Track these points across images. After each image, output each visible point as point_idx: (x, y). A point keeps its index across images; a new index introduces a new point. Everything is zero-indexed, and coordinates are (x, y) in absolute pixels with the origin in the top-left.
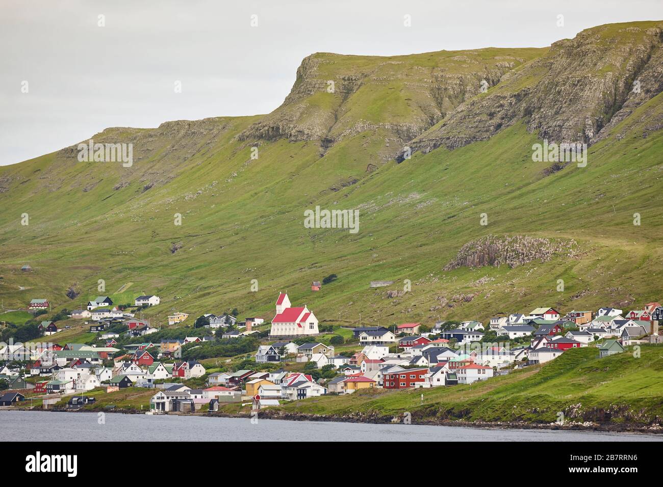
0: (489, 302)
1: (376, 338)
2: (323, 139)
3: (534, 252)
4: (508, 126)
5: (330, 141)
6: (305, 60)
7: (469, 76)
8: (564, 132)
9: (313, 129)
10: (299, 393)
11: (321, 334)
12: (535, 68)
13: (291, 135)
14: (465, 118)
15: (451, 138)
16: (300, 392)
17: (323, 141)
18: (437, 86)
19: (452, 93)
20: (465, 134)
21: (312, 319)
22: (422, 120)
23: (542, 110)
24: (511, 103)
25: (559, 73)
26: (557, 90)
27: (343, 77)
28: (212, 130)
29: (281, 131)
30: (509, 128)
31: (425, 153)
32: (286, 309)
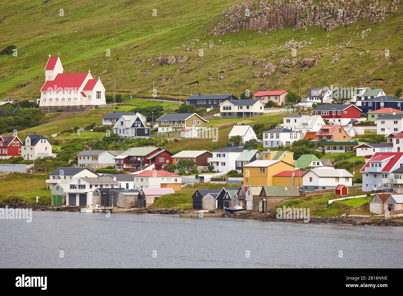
1: (242, 108)
11: (108, 105)
32: (59, 75)
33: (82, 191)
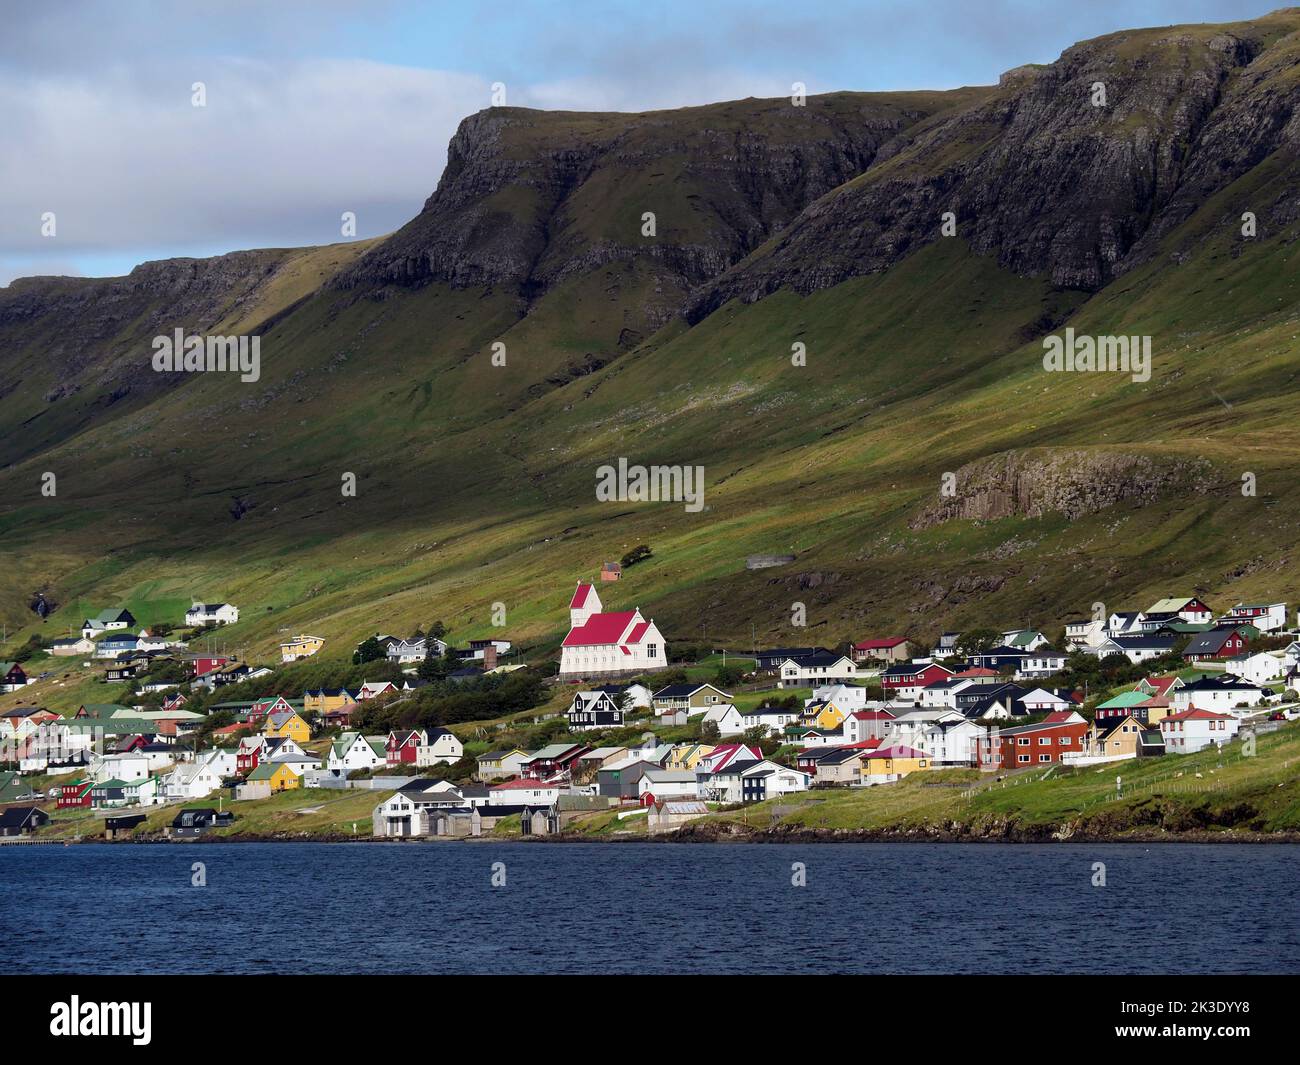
0: (1042, 590)
1: (816, 671)
2: (524, 281)
3: (1118, 485)
4: (924, 243)
5: (539, 285)
6: (464, 123)
7: (812, 149)
8: (1056, 249)
9: (501, 260)
10: (746, 785)
11: (672, 667)
12: (970, 125)
13: (454, 274)
14: (828, 229)
15: (802, 270)
16: (750, 784)
17: (523, 285)
18: (749, 170)
19: (780, 182)
20: (833, 263)
21: (653, 635)
22: (725, 238)
23: (1002, 207)
24: (926, 198)
25: (1031, 132)
26: (1030, 167)
27: (555, 153)
28: (244, 276)
29: (432, 266)
30: (928, 248)
31: (749, 302)
32: (593, 616)
33: (405, 813)
